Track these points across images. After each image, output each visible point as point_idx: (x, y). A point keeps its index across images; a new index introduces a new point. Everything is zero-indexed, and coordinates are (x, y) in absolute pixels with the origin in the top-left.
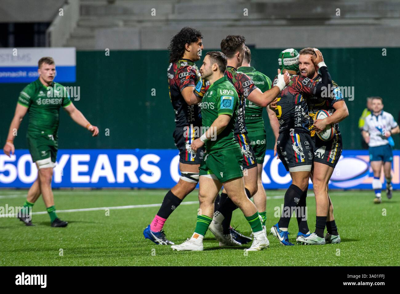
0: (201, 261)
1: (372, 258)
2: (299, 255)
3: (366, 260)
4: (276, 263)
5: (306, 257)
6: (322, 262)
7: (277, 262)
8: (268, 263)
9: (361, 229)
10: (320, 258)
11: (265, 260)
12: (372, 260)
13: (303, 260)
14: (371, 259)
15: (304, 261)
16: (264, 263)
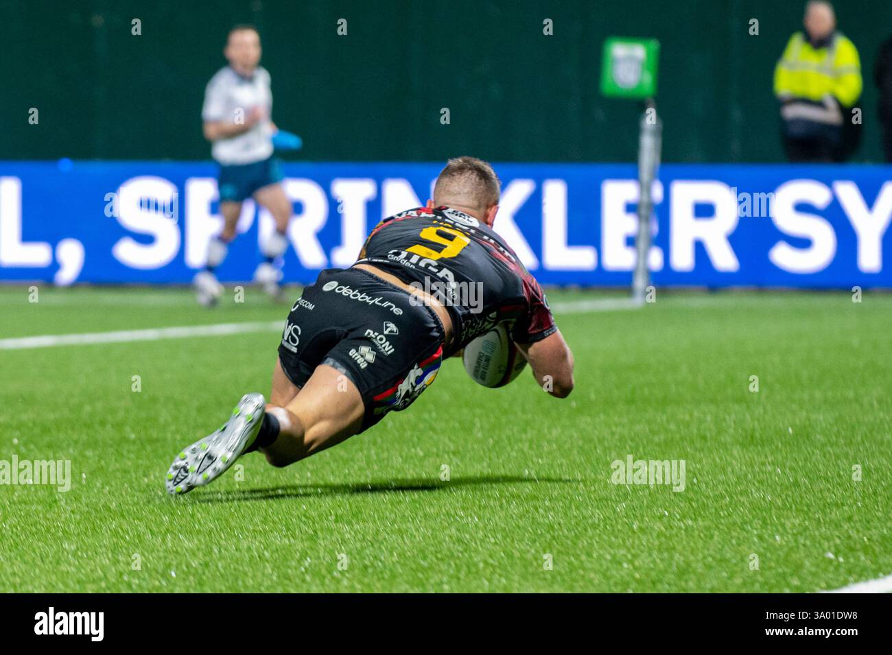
0: (266, 511)
1: (795, 502)
2: (569, 494)
3: (779, 508)
4: (500, 517)
5: (590, 498)
6: (642, 516)
7: (502, 514)
8: (472, 518)
9: (762, 411)
10: (636, 503)
11: (463, 509)
12: (797, 509)
13: (582, 509)
14: (794, 506)
15: (584, 512)
16: (461, 518)
